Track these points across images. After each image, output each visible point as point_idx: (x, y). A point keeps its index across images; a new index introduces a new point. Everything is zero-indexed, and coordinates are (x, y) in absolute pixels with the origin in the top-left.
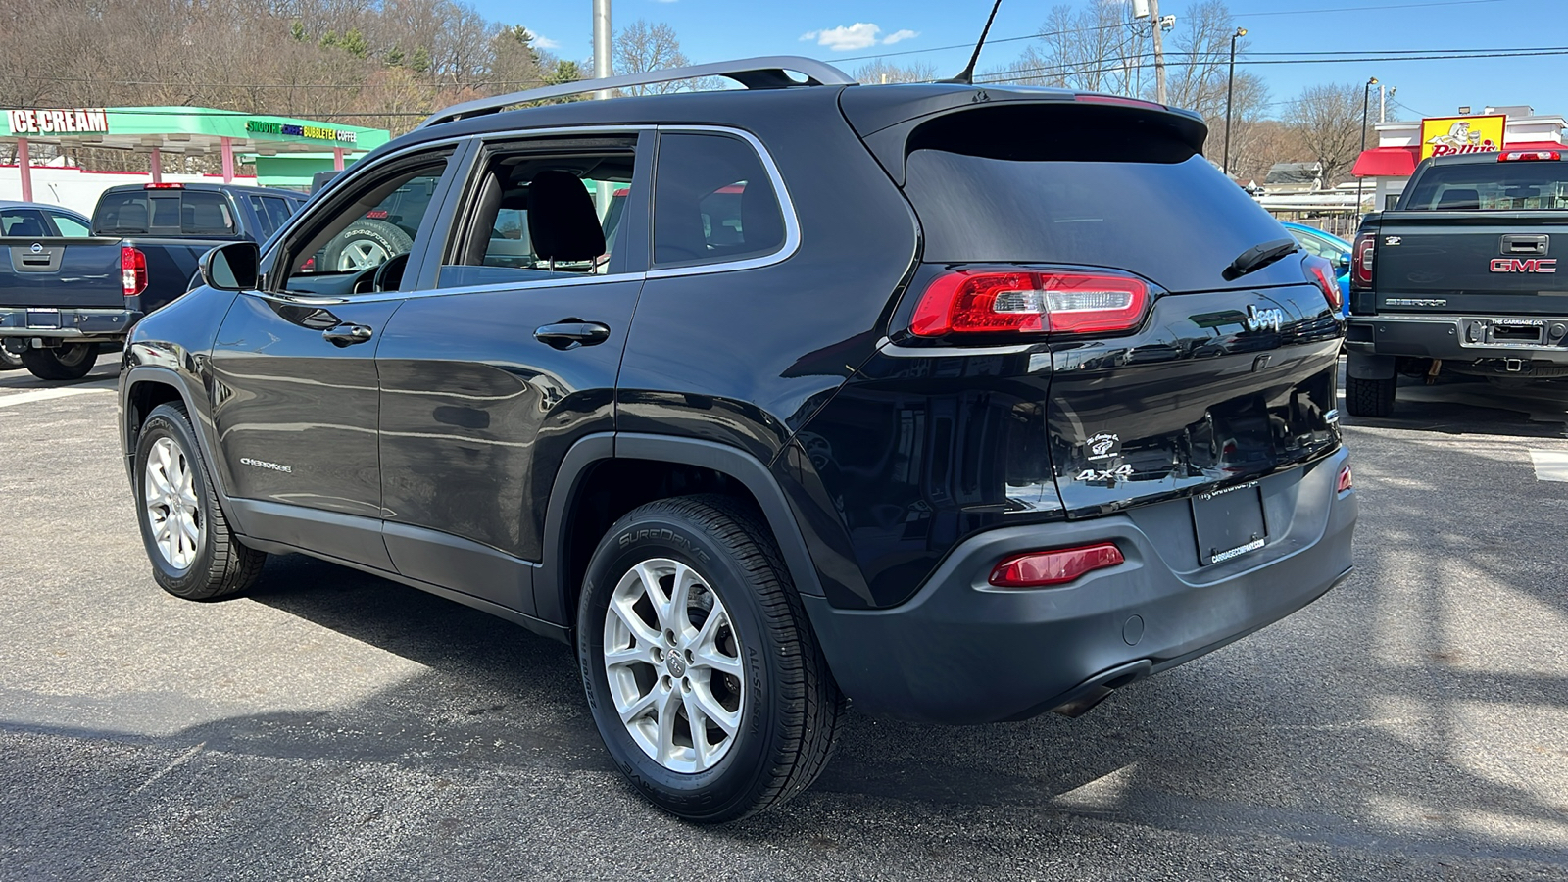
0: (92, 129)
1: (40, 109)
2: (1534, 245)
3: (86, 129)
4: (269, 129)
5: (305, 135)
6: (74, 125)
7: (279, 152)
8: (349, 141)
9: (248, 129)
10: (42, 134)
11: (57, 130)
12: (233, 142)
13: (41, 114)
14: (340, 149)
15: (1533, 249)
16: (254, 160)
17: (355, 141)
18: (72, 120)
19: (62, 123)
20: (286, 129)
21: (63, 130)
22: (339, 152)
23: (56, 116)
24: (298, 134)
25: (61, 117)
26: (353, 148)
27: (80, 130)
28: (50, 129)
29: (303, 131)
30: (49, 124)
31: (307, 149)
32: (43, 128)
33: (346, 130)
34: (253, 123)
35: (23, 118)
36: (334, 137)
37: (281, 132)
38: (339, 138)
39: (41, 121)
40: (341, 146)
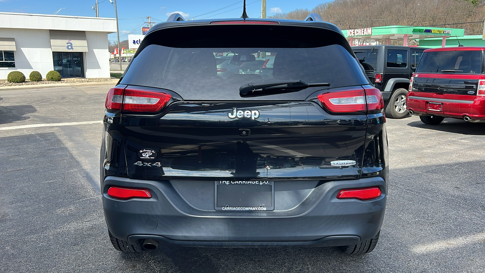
0: (368, 34)
1: (356, 29)
3: (366, 34)
4: (420, 31)
5: (432, 32)
6: (363, 33)
7: (426, 38)
8: (448, 33)
9: (413, 32)
10: (355, 36)
11: (359, 35)
12: (408, 36)
13: (356, 30)
14: (445, 36)
16: (419, 41)
17: (450, 33)
18: (363, 32)
19: (361, 33)
20: (426, 31)
21: (361, 35)
22: (444, 37)
23: (359, 31)
24: (430, 32)
25: (361, 31)
26: (449, 35)
27: (365, 34)
28: (357, 35)
29: (432, 31)
30: (357, 33)
31: (433, 37)
32: (356, 34)
33: (447, 30)
34: (414, 29)
35: (351, 32)
36: (443, 32)
37: (424, 32)
38: (445, 33)
39: (355, 32)
40: (445, 35)
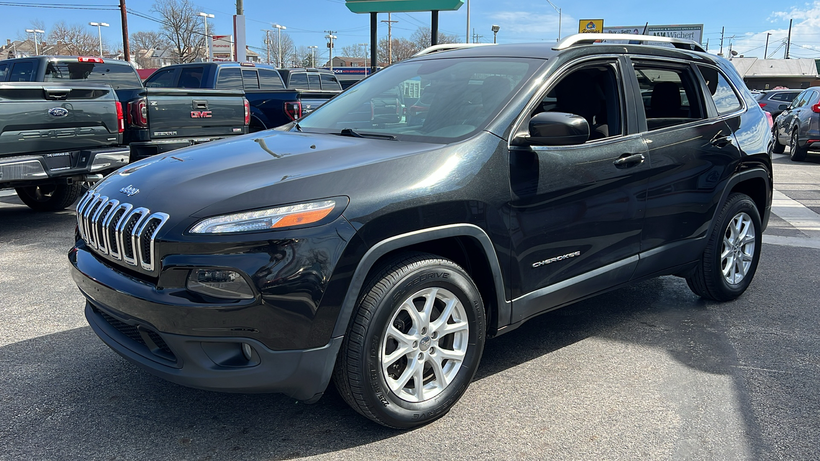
2: (204, 105)
15: (204, 107)
